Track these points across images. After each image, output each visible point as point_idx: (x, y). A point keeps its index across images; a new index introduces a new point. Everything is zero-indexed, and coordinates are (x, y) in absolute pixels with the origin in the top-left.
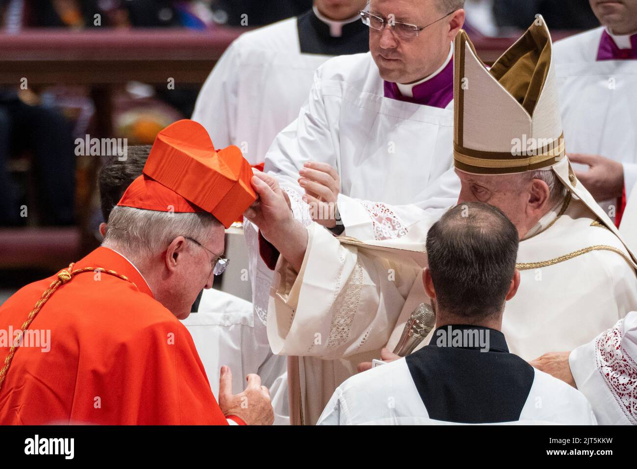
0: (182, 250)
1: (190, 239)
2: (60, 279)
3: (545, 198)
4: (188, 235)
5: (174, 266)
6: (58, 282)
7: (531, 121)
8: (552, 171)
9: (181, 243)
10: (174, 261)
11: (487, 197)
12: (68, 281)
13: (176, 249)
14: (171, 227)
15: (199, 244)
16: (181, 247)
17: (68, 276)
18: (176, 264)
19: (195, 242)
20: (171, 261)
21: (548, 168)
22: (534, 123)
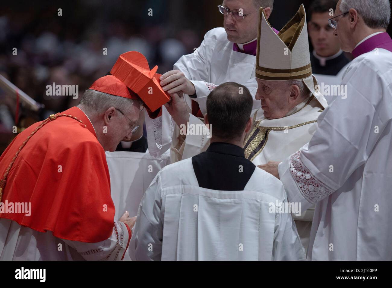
0: (113, 115)
1: (118, 110)
2: (50, 118)
3: (298, 94)
4: (117, 108)
5: (109, 122)
6: (49, 119)
7: (291, 54)
8: (303, 81)
9: (113, 111)
10: (108, 119)
11: (269, 92)
12: (54, 120)
13: (110, 114)
14: (109, 102)
15: (123, 114)
16: (113, 113)
17: (54, 117)
18: (109, 121)
19: (121, 112)
20: (107, 119)
21: (300, 80)
22: (292, 55)
